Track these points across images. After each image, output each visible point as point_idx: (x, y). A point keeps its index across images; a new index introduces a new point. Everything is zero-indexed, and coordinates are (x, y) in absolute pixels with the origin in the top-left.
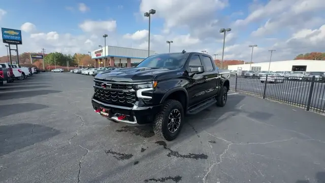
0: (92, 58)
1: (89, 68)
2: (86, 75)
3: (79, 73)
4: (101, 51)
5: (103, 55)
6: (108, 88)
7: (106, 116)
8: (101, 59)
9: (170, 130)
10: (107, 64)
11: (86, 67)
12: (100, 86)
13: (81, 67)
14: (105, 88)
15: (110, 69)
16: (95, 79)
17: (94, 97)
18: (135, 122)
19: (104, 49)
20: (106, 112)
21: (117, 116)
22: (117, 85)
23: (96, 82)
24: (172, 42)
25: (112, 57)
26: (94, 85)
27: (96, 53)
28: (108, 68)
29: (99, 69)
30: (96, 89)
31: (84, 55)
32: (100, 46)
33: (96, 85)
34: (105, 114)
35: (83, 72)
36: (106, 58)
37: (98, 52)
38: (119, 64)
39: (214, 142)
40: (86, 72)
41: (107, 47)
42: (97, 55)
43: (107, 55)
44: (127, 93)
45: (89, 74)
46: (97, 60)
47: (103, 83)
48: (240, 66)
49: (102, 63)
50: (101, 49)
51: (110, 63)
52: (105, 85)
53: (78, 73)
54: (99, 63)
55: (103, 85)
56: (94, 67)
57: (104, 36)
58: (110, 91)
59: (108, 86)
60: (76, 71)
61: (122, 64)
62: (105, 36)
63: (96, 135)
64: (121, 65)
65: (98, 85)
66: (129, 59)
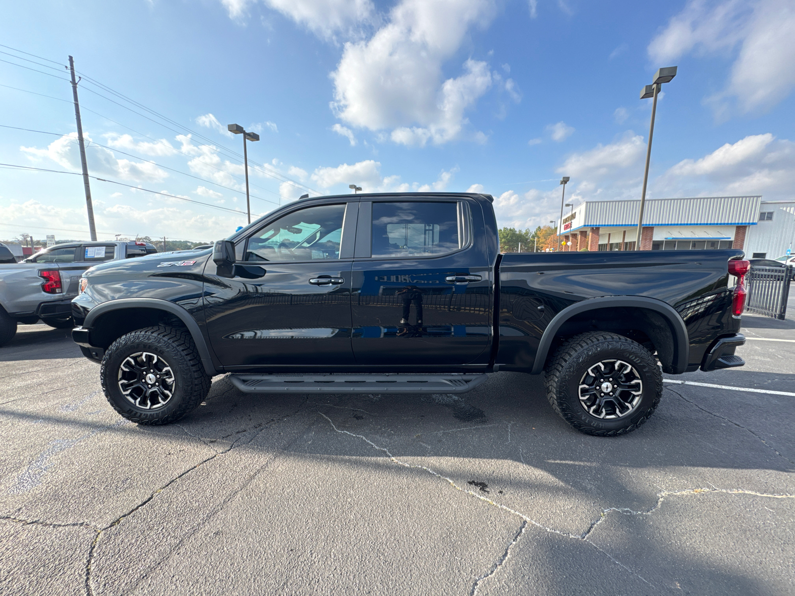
4: (573, 217)
5: (576, 224)
19: (578, 210)
25: (595, 229)
27: (564, 222)
36: (581, 231)
37: (568, 219)
41: (583, 206)
42: (566, 227)
43: (583, 224)
50: (573, 212)
57: (561, 182)
62: (566, 181)
66: (647, 229)
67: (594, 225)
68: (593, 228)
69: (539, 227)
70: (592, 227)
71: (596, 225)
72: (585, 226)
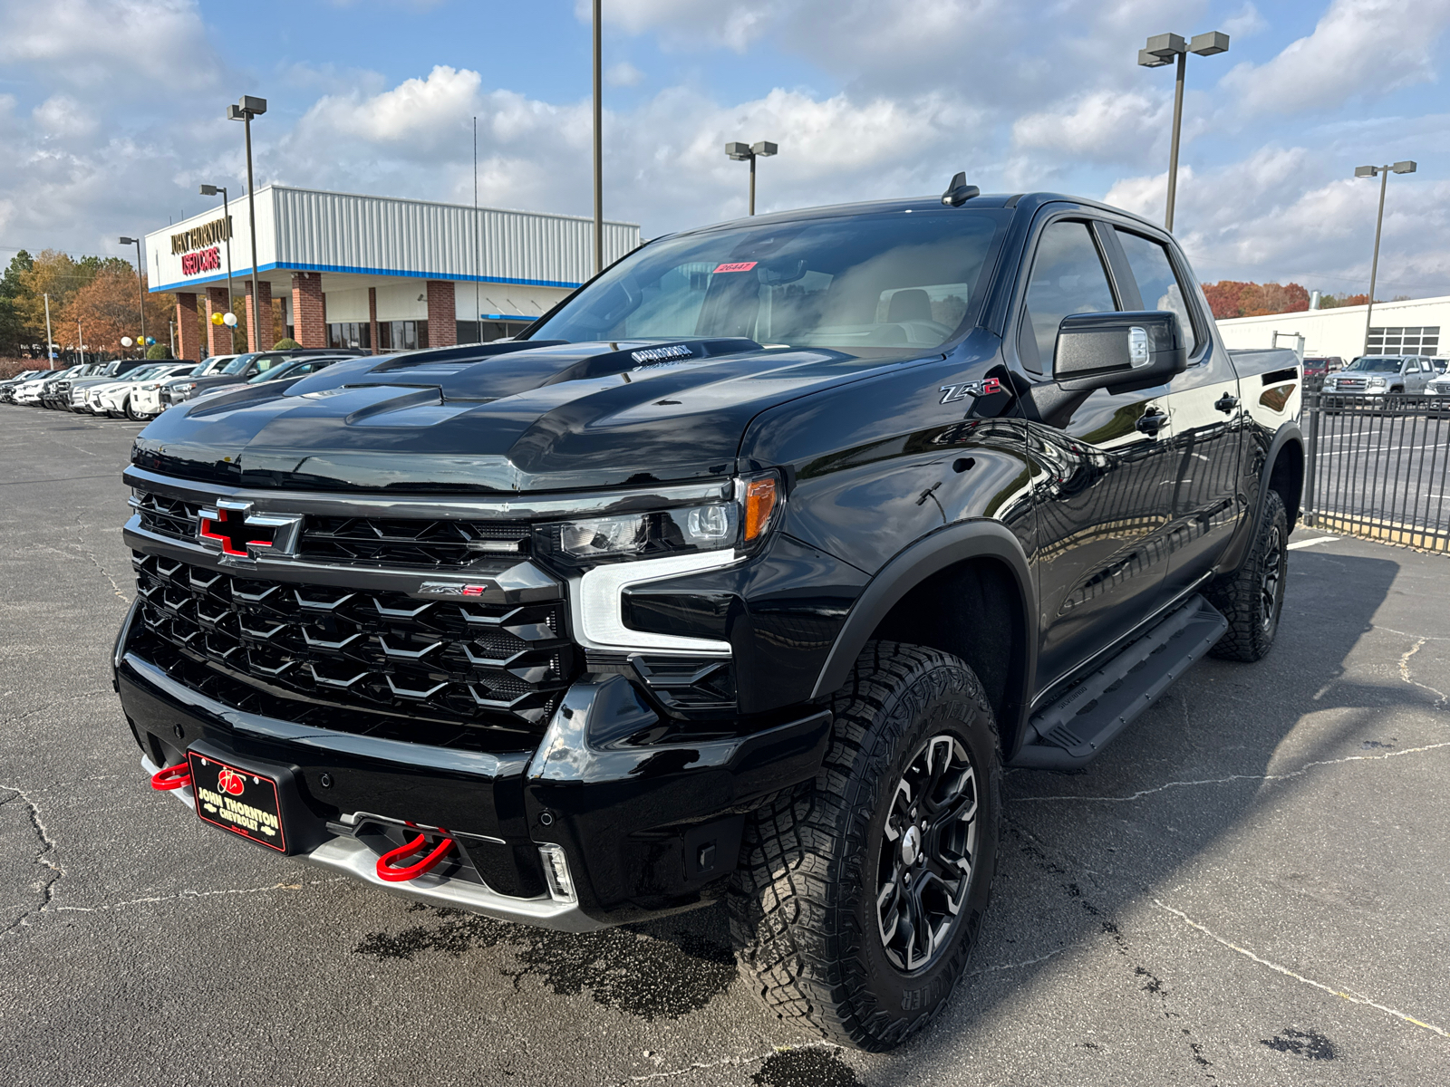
0: (153, 284)
1: (130, 363)
2: (109, 414)
3: (56, 402)
4: (223, 229)
5: (237, 257)
6: (262, 557)
7: (256, 836)
8: (220, 295)
9: (898, 943)
10: (273, 325)
11: (106, 358)
12: (187, 532)
13: (67, 360)
14: (229, 559)
15: (297, 369)
16: (142, 460)
17: (140, 639)
18: (559, 905)
19: (239, 209)
20: (255, 796)
21: (369, 833)
22: (359, 523)
23: (150, 494)
24: (771, 149)
25: (310, 279)
26: (133, 524)
27: (178, 244)
28: (276, 358)
29: (210, 372)
30: (149, 562)
31: (93, 264)
32: (209, 190)
33: (149, 519)
34: (248, 816)
35: (81, 398)
36: (260, 285)
37: (198, 236)
38: (366, 329)
39: (1323, 1050)
40: (109, 394)
41: (264, 200)
42: (191, 265)
43: (267, 257)
44: (474, 608)
45: (127, 413)
46: (187, 298)
47: (211, 499)
48: (1287, 323)
49: (229, 319)
50: (217, 215)
51: (295, 319)
52: (233, 529)
53: (43, 403)
54: (213, 317)
55: (212, 527)
56: (168, 358)
57: (236, 112)
58: (289, 585)
59: (265, 533)
60: (30, 387)
61: (385, 328)
62: (252, 109)
63: (170, 1009)
64: (376, 335)
65: (166, 526)
66: (440, 289)
67: (305, 265)
68: (301, 274)
69: (23, 254)
70: (300, 270)
71: (312, 266)
72: (279, 264)
